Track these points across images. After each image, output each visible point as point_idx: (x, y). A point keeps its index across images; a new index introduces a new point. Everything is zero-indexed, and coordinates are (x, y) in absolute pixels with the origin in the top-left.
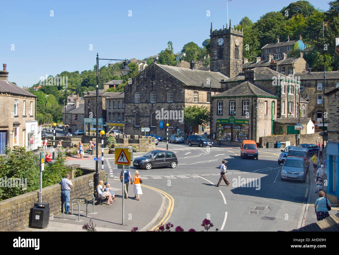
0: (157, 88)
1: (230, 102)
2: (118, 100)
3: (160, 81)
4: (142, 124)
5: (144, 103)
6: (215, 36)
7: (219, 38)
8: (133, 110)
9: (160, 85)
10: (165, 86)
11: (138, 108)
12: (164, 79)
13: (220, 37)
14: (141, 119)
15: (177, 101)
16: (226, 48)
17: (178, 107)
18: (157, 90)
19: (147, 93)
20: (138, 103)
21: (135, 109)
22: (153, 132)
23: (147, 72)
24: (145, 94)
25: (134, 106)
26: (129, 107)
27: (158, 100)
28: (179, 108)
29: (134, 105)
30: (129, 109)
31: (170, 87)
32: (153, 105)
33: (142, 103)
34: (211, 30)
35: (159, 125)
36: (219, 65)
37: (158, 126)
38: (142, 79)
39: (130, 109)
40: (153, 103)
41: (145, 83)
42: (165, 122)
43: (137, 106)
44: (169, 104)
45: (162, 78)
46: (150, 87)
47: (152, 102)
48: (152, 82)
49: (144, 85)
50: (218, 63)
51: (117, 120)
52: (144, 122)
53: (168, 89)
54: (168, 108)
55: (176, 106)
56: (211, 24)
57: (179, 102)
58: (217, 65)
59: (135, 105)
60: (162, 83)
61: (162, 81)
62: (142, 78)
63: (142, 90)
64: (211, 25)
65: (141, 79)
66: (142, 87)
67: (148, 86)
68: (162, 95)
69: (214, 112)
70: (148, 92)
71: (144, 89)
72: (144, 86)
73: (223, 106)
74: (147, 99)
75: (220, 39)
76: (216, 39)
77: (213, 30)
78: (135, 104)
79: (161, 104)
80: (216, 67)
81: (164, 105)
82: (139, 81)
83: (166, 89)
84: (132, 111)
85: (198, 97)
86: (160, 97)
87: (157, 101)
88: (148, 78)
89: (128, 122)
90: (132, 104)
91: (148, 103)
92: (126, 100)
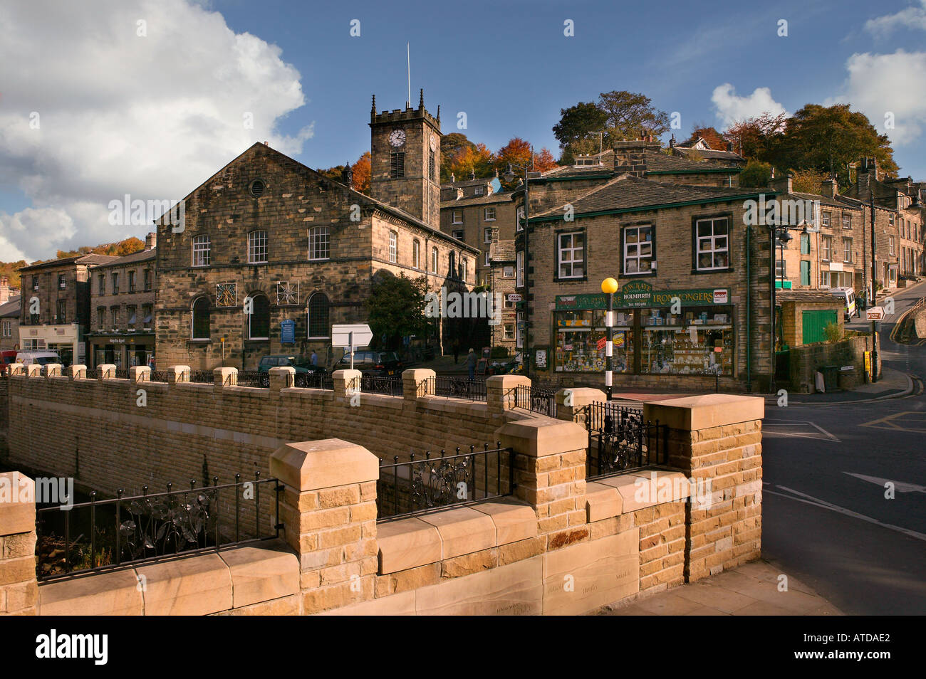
0: (273, 218)
1: (622, 231)
2: (131, 269)
3: (284, 196)
4: (217, 331)
5: (226, 267)
6: (384, 125)
7: (394, 130)
8: (186, 290)
9: (283, 208)
10: (302, 211)
11: (205, 283)
12: (298, 188)
13: (398, 129)
14: (215, 318)
15: (345, 255)
16: (412, 152)
17: (347, 273)
18: (272, 225)
19: (235, 236)
20: (205, 270)
21: (193, 286)
22: (257, 356)
23: (238, 170)
24: (230, 240)
25: (190, 279)
26: (171, 280)
27: (276, 255)
28: (353, 275)
29: (189, 276)
30: (172, 287)
31: (317, 215)
32: (256, 272)
33: (219, 268)
34: (373, 112)
35: (278, 333)
36: (394, 192)
37: (275, 336)
38: (218, 195)
39: (178, 287)
40: (256, 268)
41: (231, 207)
42: (299, 324)
43: (201, 278)
44: (315, 266)
45: (289, 188)
46: (246, 216)
47: (254, 263)
48: (256, 201)
49: (226, 212)
50: (391, 188)
51: (126, 325)
52: (224, 326)
53: (310, 219)
54: (311, 277)
55: (341, 273)
56: (374, 99)
57: (350, 260)
58: (390, 193)
59: (193, 276)
60: (291, 203)
61: (289, 195)
62: (219, 191)
63: (220, 226)
64: (374, 102)
65: (215, 195)
66: (217, 218)
67: (241, 213)
68: (289, 240)
69: (537, 271)
70: (239, 232)
71: (226, 223)
72: (223, 215)
73: (585, 246)
74: (237, 253)
75: (396, 132)
77: (379, 112)
78: (195, 273)
79: (286, 266)
80: (386, 196)
81: (295, 269)
82: (208, 199)
83: (306, 220)
84: (183, 294)
85: (397, 248)
86: (283, 246)
87: (272, 260)
88: (240, 188)
89: (167, 328)
90: (184, 272)
91: (241, 267)
92: (163, 262)
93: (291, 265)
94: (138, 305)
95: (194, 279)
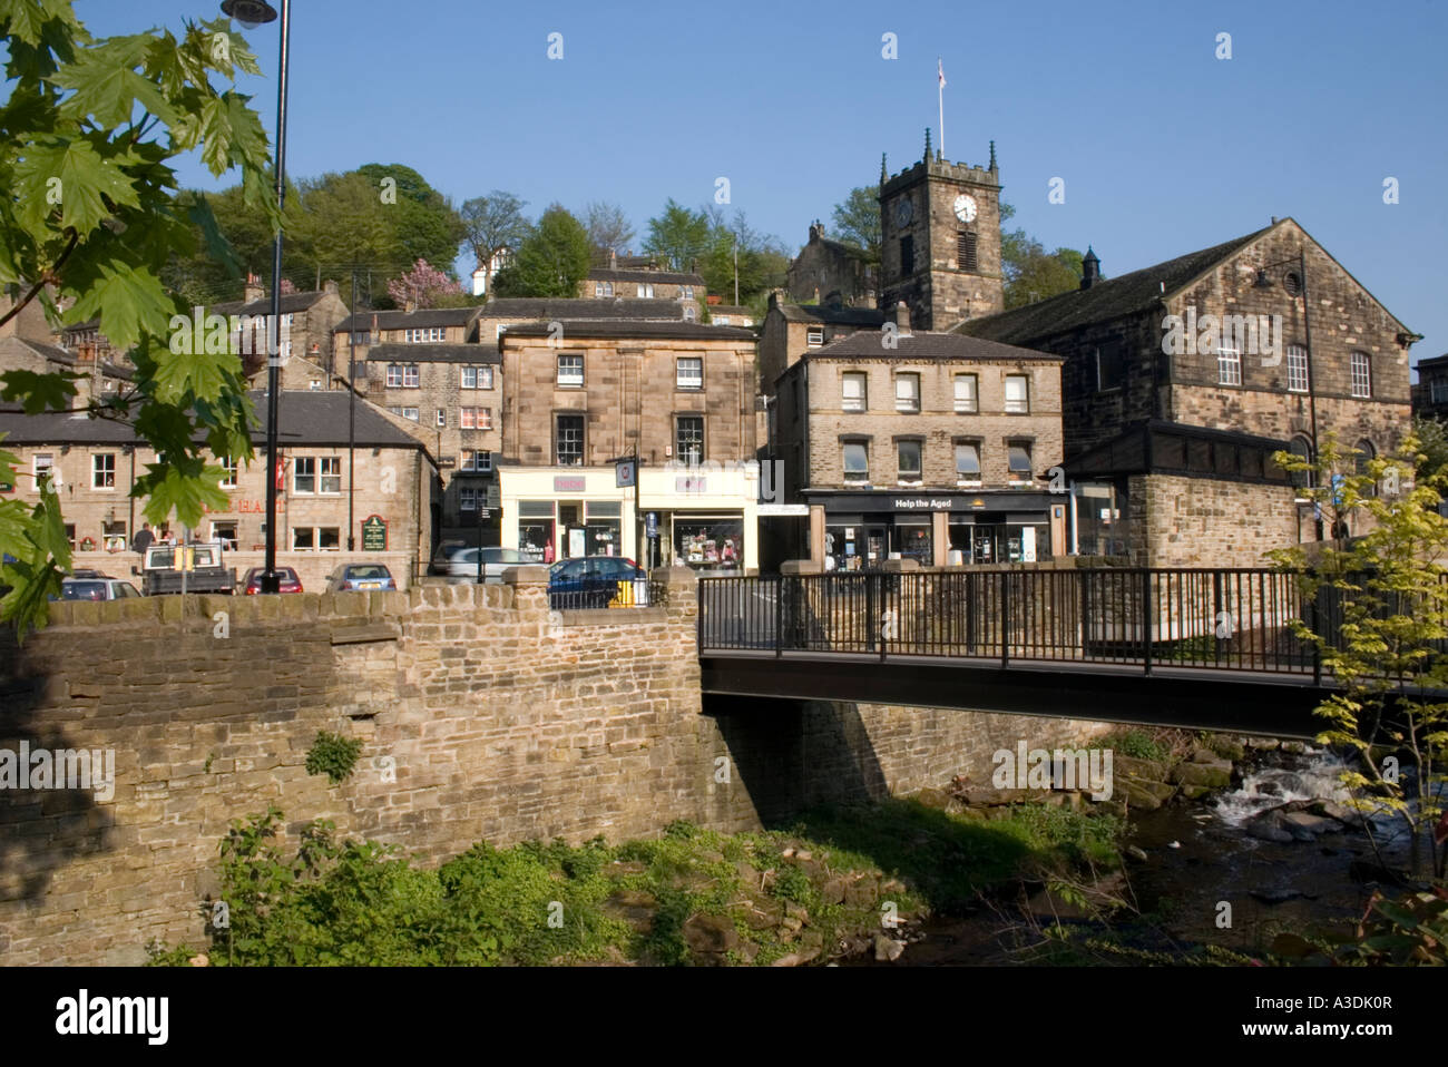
5: (1262, 390)
6: (945, 181)
7: (960, 193)
8: (1214, 420)
9: (1324, 320)
10: (1343, 327)
11: (1238, 412)
12: (1336, 296)
13: (965, 193)
16: (987, 235)
17: (1390, 418)
21: (1225, 415)
23: (1268, 251)
25: (1219, 403)
26: (1195, 401)
27: (1320, 384)
29: (1219, 397)
30: (1196, 413)
31: (1358, 337)
32: (1300, 402)
33: (1256, 389)
36: (965, 294)
38: (1247, 281)
39: (1203, 413)
40: (1298, 396)
43: (1233, 405)
44: (1360, 405)
45: (1328, 294)
47: (1296, 390)
48: (1293, 302)
49: (1258, 310)
50: (959, 285)
53: (1352, 341)
54: (1357, 419)
55: (1385, 417)
56: (928, 135)
57: (1393, 402)
58: (959, 293)
59: (1223, 399)
60: (1331, 314)
61: (1329, 303)
62: (1248, 276)
64: (928, 139)
65: (1243, 279)
67: (1275, 314)
68: (1333, 365)
72: (1256, 314)
75: (962, 197)
76: (947, 192)
78: (1225, 393)
79: (1332, 400)
81: (1341, 406)
83: (1348, 341)
84: (1210, 423)
86: (1328, 373)
87: (1315, 389)
88: (1271, 278)
90: (1210, 391)
91: (1283, 392)
92: (1180, 369)
93: (1337, 397)
94: (989, 438)
95: (1224, 404)
